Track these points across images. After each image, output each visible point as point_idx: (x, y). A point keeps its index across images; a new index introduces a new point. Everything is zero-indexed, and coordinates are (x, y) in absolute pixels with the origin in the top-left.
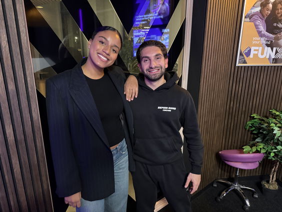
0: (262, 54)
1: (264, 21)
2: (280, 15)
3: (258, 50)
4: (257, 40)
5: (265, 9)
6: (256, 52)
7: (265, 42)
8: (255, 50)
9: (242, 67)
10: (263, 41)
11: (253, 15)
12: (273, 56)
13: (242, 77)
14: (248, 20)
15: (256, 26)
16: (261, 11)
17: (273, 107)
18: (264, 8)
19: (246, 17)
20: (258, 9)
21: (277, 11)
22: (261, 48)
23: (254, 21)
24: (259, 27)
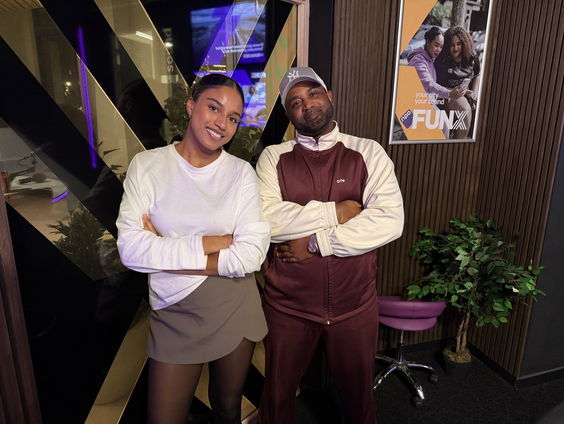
0: (432, 122)
1: (432, 65)
2: (457, 54)
3: (424, 116)
4: (421, 98)
5: (433, 43)
6: (422, 119)
7: (435, 102)
8: (420, 115)
9: (398, 145)
10: (432, 98)
11: (414, 54)
12: (450, 126)
14: (405, 61)
15: (420, 73)
16: (425, 46)
17: (454, 215)
18: (431, 41)
19: (401, 57)
20: (421, 44)
21: (452, 48)
22: (429, 112)
23: (416, 64)
24: (425, 74)
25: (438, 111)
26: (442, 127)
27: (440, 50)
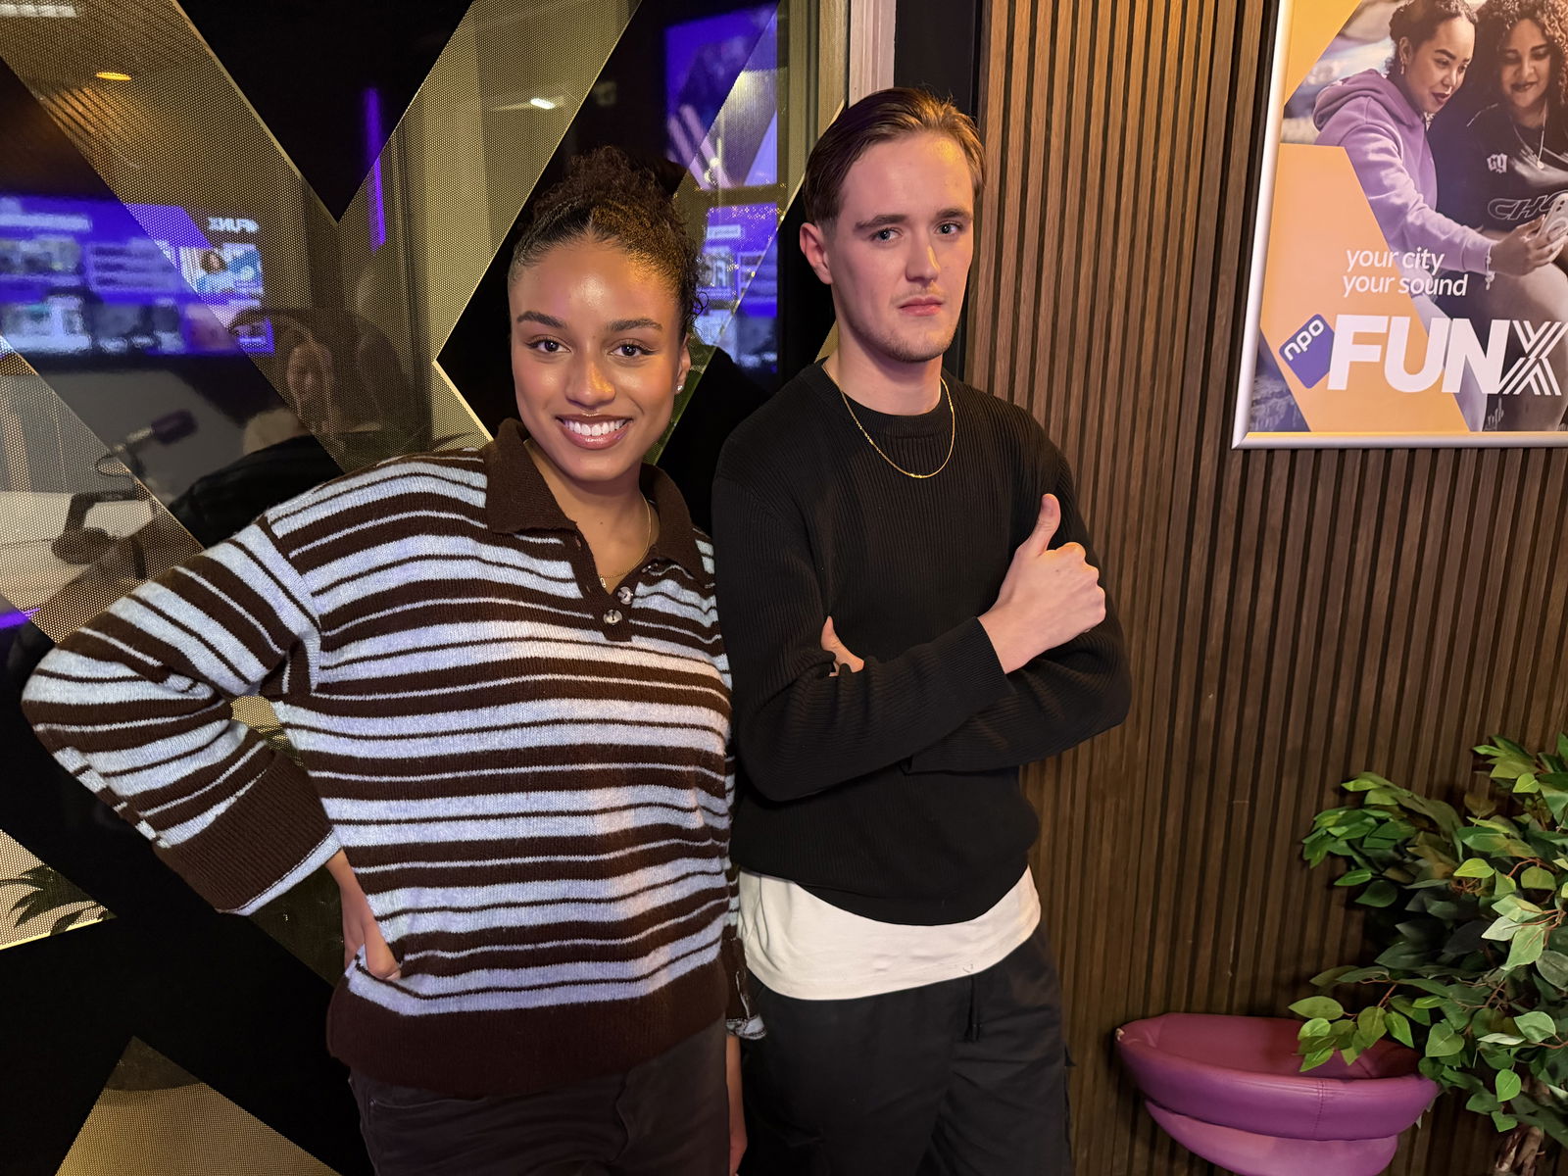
0: (1414, 364)
1: (1420, 140)
2: (1528, 97)
4: (1371, 272)
5: (1427, 53)
6: (1372, 353)
7: (1427, 284)
9: (1271, 451)
10: (1417, 273)
11: (1342, 97)
12: (1490, 381)
13: (1275, 519)
14: (1306, 127)
15: (1367, 173)
16: (1394, 66)
18: (1416, 46)
19: (1289, 112)
20: (1377, 55)
21: (1508, 74)
23: (1351, 139)
24: (1389, 176)
25: (1440, 322)
26: (1452, 386)
27: (1457, 78)
